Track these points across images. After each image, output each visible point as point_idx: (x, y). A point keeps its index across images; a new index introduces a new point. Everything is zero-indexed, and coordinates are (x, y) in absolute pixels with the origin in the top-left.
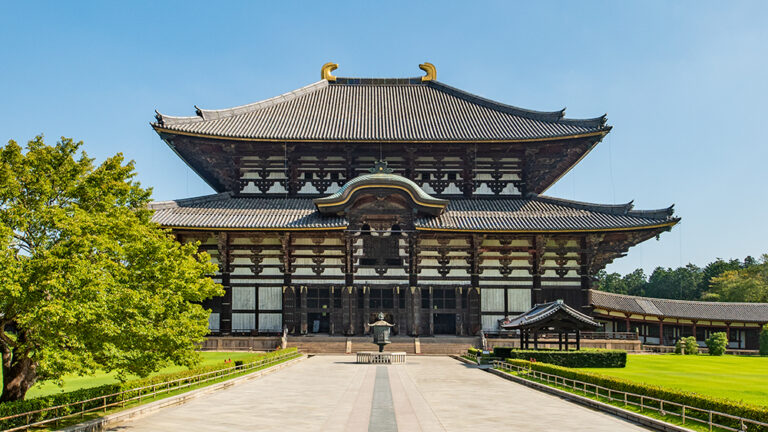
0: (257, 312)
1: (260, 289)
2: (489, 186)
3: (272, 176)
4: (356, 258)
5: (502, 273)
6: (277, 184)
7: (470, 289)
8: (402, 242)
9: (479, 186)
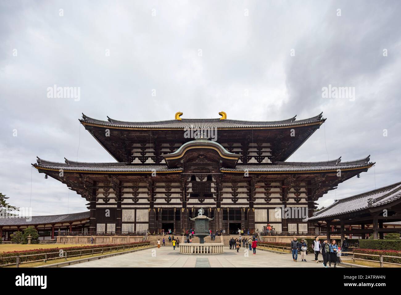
0: (135, 223)
1: (137, 210)
2: (255, 159)
3: (147, 155)
4: (188, 193)
5: (266, 201)
6: (150, 159)
7: (249, 210)
8: (213, 185)
9: (251, 159)
